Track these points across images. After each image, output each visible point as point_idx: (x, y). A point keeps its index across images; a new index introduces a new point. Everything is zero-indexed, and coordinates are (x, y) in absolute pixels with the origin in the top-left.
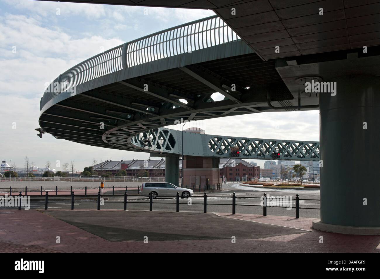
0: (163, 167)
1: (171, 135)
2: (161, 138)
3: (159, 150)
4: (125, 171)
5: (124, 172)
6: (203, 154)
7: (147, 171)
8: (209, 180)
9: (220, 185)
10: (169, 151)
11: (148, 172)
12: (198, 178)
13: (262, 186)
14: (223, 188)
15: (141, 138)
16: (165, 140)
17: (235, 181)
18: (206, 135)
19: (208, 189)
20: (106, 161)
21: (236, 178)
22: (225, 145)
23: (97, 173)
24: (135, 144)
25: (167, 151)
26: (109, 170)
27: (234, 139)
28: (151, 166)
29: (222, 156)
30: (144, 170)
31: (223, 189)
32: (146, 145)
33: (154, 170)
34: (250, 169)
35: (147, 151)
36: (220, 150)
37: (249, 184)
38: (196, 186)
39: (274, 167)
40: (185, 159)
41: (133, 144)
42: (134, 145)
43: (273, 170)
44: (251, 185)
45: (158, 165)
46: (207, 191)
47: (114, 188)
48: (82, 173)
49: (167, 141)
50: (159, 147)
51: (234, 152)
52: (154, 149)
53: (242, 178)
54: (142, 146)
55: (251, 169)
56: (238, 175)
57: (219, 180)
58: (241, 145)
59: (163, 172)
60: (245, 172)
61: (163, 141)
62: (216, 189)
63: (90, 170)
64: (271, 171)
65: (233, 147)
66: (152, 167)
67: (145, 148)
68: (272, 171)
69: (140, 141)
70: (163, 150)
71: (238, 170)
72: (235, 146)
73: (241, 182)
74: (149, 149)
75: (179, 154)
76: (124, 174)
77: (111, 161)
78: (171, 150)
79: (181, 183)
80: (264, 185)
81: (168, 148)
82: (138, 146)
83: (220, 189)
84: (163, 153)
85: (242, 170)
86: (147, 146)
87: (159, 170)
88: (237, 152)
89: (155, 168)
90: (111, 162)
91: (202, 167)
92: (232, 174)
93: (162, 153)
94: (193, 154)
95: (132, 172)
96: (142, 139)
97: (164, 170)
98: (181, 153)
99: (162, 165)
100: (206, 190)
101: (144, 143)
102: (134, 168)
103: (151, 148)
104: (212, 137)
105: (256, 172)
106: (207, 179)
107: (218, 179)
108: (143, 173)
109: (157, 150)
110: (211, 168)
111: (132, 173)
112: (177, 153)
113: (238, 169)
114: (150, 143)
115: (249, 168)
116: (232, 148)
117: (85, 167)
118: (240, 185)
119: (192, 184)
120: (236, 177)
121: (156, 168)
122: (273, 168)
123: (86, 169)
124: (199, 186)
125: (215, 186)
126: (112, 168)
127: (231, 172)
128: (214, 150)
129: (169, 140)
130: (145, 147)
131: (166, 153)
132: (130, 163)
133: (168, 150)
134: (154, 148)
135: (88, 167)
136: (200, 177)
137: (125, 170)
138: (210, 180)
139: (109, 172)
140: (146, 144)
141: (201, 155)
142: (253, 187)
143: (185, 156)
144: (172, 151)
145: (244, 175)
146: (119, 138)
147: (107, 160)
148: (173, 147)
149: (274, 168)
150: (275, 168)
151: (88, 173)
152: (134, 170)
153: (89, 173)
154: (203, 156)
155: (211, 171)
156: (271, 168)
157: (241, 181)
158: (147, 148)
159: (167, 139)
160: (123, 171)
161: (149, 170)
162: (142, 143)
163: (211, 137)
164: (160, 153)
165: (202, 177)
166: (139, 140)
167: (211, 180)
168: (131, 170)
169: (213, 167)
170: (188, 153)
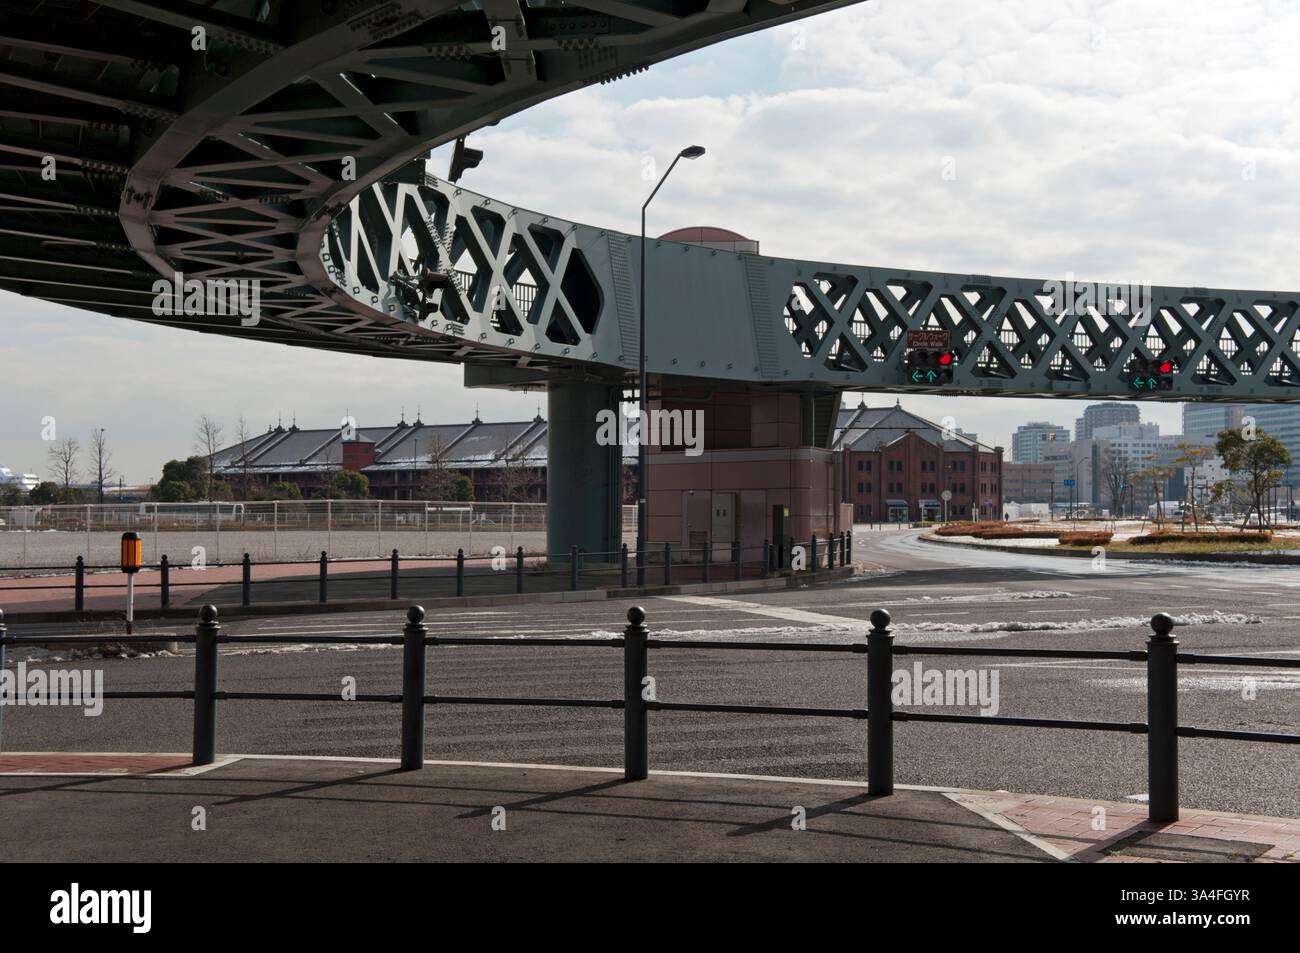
0: (540, 457)
1: (577, 256)
2: (519, 274)
3: (510, 342)
4: (360, 476)
5: (359, 482)
6: (756, 369)
7: (466, 478)
8: (786, 513)
9: (842, 542)
10: (566, 346)
11: (470, 482)
12: (723, 502)
13: (1053, 542)
14: (859, 561)
15: (401, 265)
16: (543, 286)
17: (886, 521)
18: (772, 261)
19: (781, 565)
20: (270, 432)
21: (887, 506)
22: (870, 316)
23: (228, 488)
24: (364, 296)
25: (555, 349)
26: (284, 475)
27: (920, 286)
28: (486, 453)
29: (857, 376)
30: (451, 470)
31: (860, 566)
32: (433, 308)
33: (499, 470)
34: (955, 463)
35: (443, 347)
36: (846, 344)
37: (976, 535)
38: (715, 546)
39: (1062, 451)
40: (654, 398)
41: (348, 290)
42: (357, 298)
43: (1056, 468)
44: (986, 537)
45: (518, 449)
46: (776, 574)
47: (246, 563)
48: (153, 489)
49: (556, 293)
50: (507, 322)
51: (923, 354)
52: (483, 336)
53: (922, 505)
54: (406, 314)
55: (963, 463)
56: (900, 489)
57: (836, 516)
58: (956, 317)
59: (539, 479)
60: (930, 477)
61: (532, 293)
62: (825, 562)
63: (194, 476)
64: (1044, 471)
65: (914, 329)
66: (491, 456)
67: (425, 324)
68: (1051, 471)
69: (394, 281)
70: (530, 339)
71: (900, 469)
72: (926, 325)
73: (916, 526)
74: (450, 333)
75: (621, 365)
76: (354, 489)
77: (294, 430)
78: (575, 340)
79: (636, 535)
80: (1067, 538)
81: (559, 331)
82: (379, 307)
83: (842, 564)
84: (537, 359)
85: (919, 466)
86: (438, 316)
87: (523, 470)
88: (938, 355)
89: (502, 463)
90: (295, 435)
91: (746, 444)
92: (869, 486)
93: (530, 364)
94: (703, 364)
95: (396, 484)
96: (406, 272)
97: (544, 469)
98: (632, 364)
99: (536, 449)
100: (773, 570)
101: (420, 295)
102: (403, 463)
103: (465, 327)
104: (806, 273)
105: (986, 478)
106: (778, 510)
107: (831, 513)
108: (446, 488)
109: (499, 340)
110: (797, 448)
111: (394, 488)
112: (610, 360)
113: (900, 464)
114: (457, 297)
115: (951, 458)
116: (912, 335)
117: (168, 461)
118: (921, 539)
119: (692, 535)
120: (889, 501)
121: (507, 461)
122: (1055, 458)
123: (171, 469)
124: (729, 546)
125: (818, 549)
126: (301, 465)
127: (866, 477)
128: (814, 345)
129: (564, 287)
130: (423, 317)
131: (550, 361)
132: (386, 441)
133: (563, 341)
134: (479, 328)
135: (182, 458)
136: (737, 498)
137: (363, 473)
138: (790, 515)
139: (287, 484)
140: (429, 300)
141: (744, 372)
142: (1003, 549)
143: (653, 382)
144: (585, 349)
145: (932, 490)
146: (238, 239)
147: (275, 426)
148: (589, 327)
149: (1061, 458)
150: (1066, 457)
151: (179, 487)
152: (403, 473)
153: (184, 490)
154: (755, 378)
155: (795, 464)
156: (1047, 458)
157: (914, 518)
158: (437, 323)
159: (556, 278)
160: (352, 477)
161: (475, 470)
162: (405, 294)
163: (799, 273)
164: (515, 363)
165: (747, 497)
166: (391, 274)
167: (799, 516)
168: (390, 474)
169: (806, 443)
170: (674, 362)
